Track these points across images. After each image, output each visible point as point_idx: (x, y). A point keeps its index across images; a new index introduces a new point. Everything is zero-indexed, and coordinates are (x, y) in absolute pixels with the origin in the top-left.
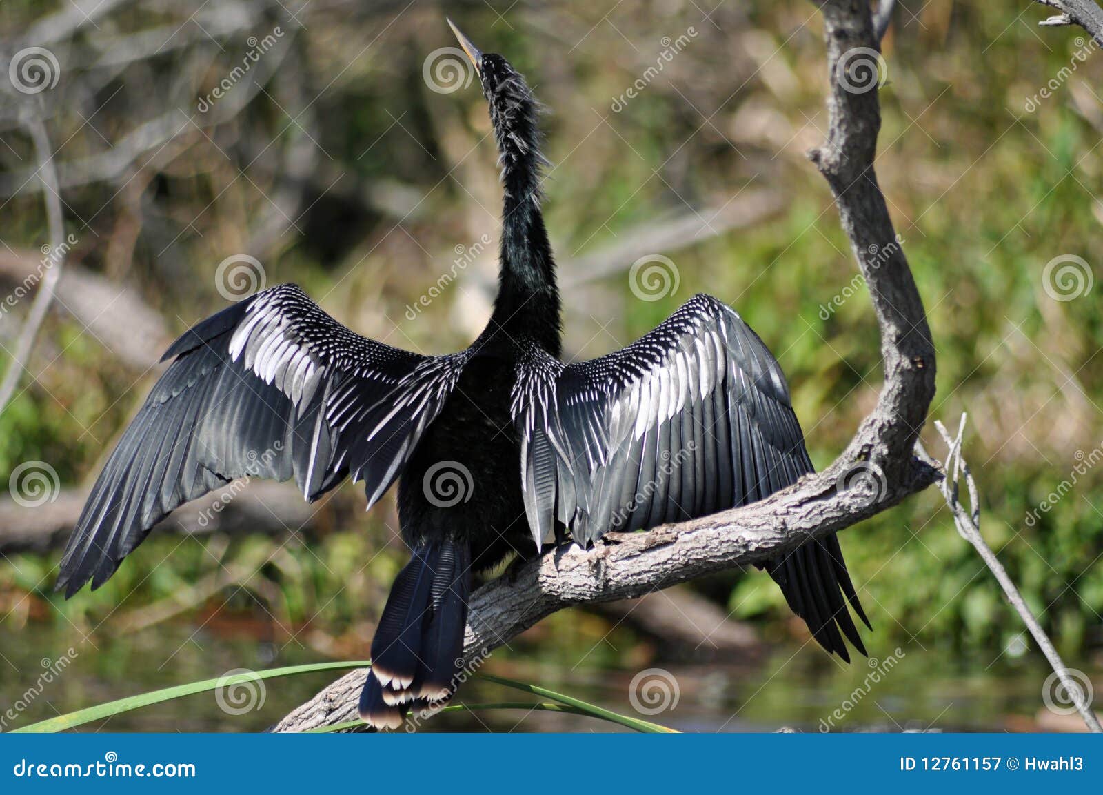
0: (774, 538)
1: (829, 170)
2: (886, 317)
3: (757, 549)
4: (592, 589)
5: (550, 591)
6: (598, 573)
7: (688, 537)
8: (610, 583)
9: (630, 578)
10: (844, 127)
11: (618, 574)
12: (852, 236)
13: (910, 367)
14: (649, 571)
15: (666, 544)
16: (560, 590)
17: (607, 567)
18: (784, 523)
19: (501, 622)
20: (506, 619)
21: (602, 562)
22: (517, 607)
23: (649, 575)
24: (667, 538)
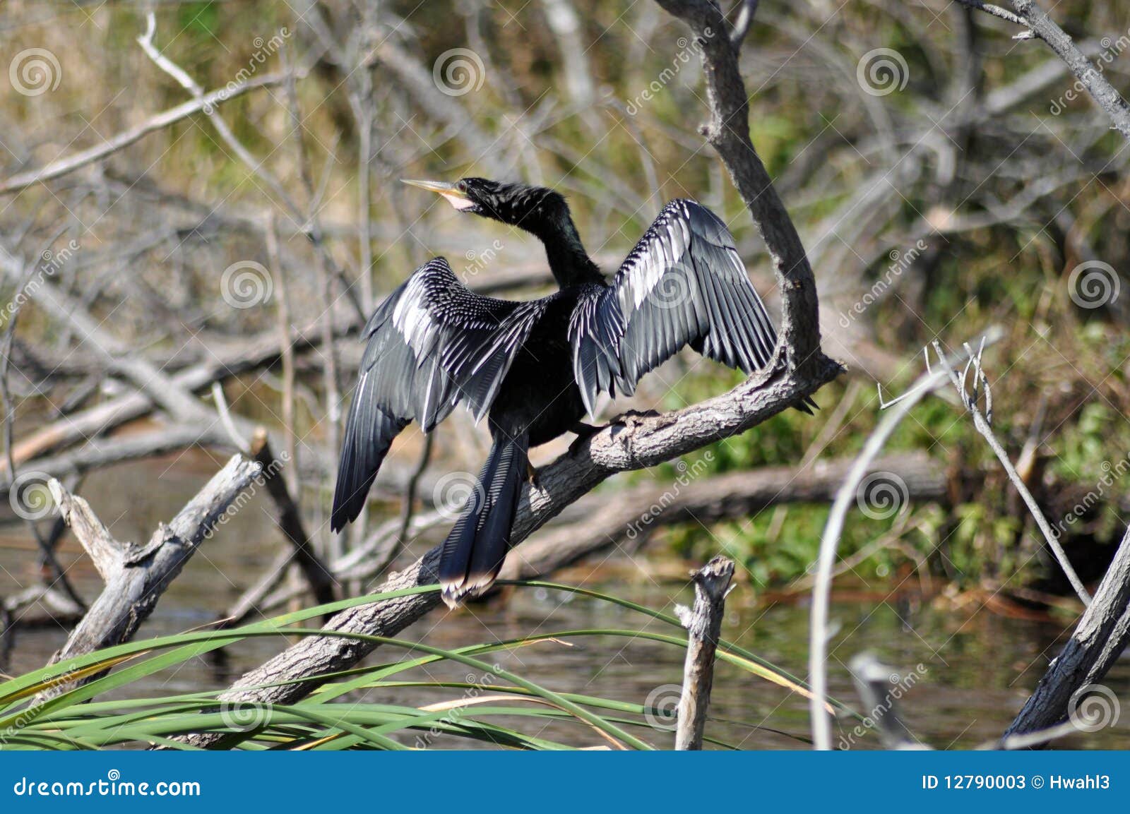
0: (736, 419)
1: (715, 141)
2: (772, 251)
3: (726, 427)
4: (625, 460)
5: (600, 462)
6: (627, 446)
7: (684, 419)
8: (636, 455)
9: (648, 451)
10: (719, 110)
11: (640, 448)
12: (739, 190)
13: (792, 287)
14: (659, 445)
15: (669, 425)
16: (605, 461)
17: (633, 443)
18: (741, 407)
19: (568, 486)
20: (571, 483)
21: (629, 439)
22: (578, 474)
23: (660, 448)
24: (670, 420)
